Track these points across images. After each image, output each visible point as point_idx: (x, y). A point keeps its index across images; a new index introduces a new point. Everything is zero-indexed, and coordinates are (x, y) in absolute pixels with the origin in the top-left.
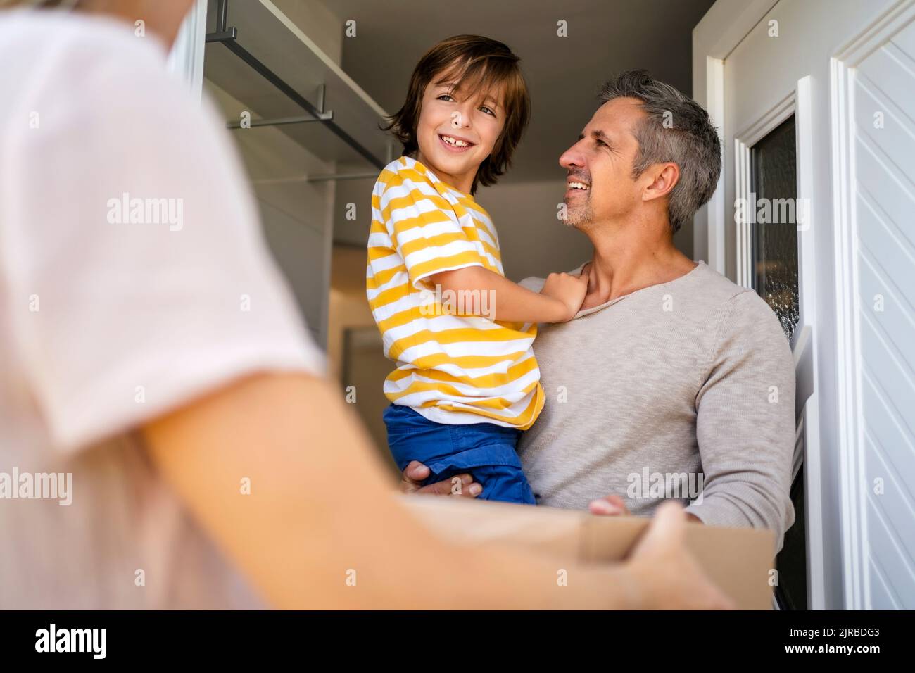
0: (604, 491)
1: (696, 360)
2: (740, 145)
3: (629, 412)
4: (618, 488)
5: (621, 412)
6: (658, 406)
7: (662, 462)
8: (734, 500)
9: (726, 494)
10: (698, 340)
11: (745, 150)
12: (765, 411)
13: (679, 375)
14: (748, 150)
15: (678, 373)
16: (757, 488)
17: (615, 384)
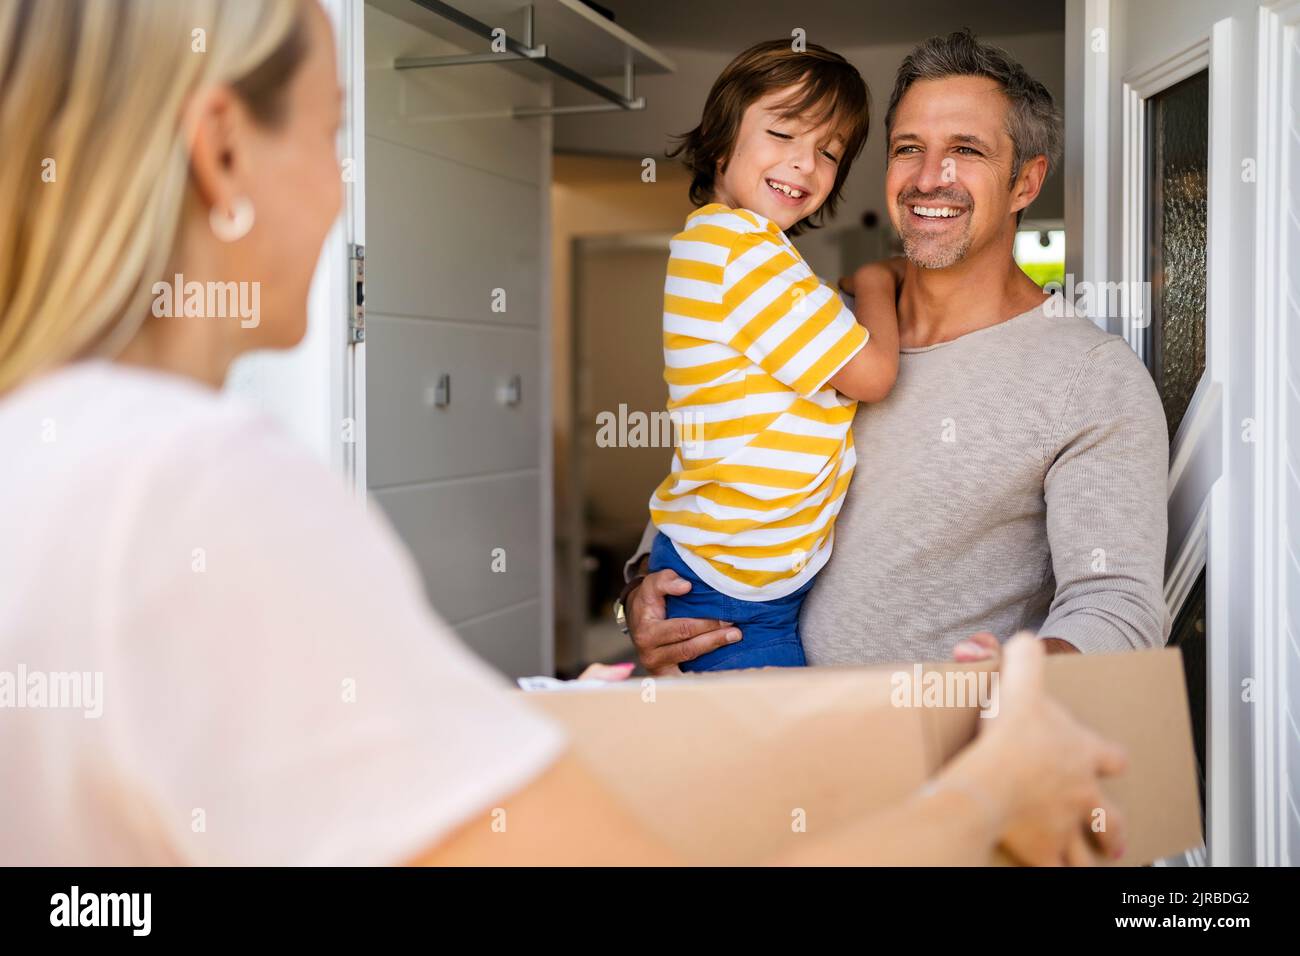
0: (917, 604)
1: (1037, 433)
2: (1130, 93)
3: (944, 502)
4: (932, 599)
5: (934, 502)
6: (984, 494)
7: (987, 563)
8: (1108, 617)
9: (1099, 610)
10: (1041, 409)
11: (1138, 102)
12: (1137, 499)
13: (1012, 454)
14: (1142, 102)
15: (1012, 451)
16: (1132, 598)
17: (929, 465)
